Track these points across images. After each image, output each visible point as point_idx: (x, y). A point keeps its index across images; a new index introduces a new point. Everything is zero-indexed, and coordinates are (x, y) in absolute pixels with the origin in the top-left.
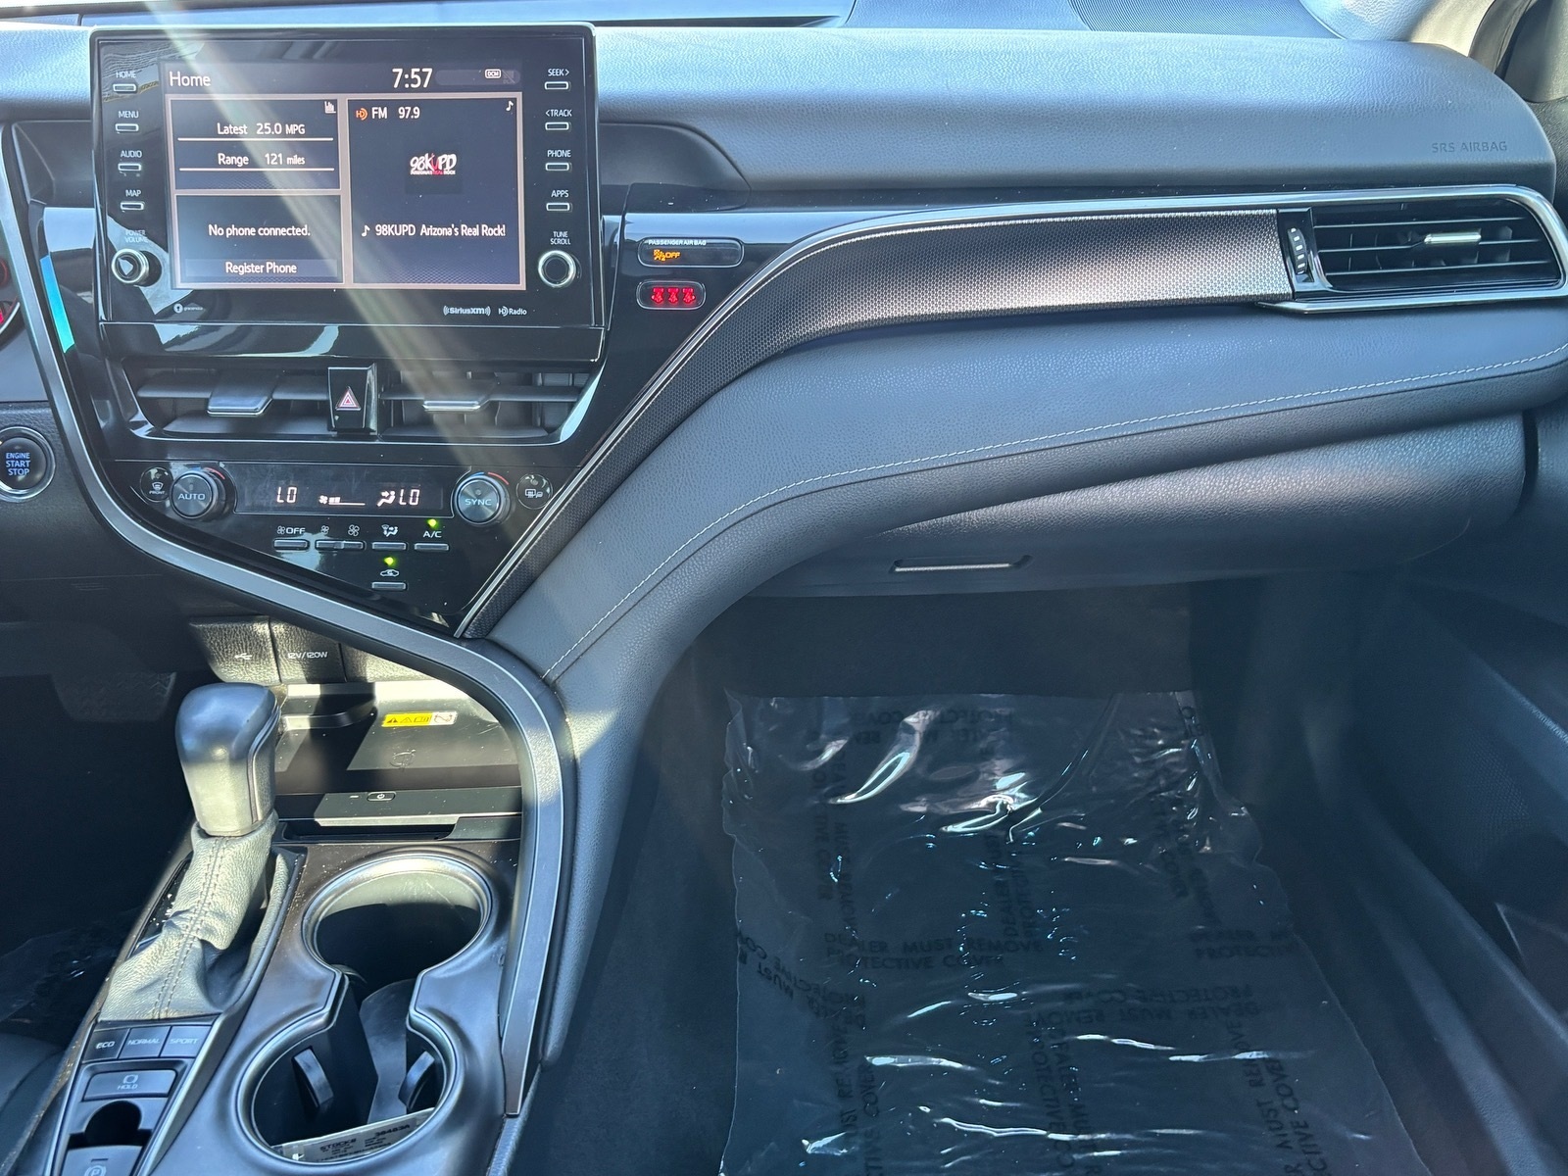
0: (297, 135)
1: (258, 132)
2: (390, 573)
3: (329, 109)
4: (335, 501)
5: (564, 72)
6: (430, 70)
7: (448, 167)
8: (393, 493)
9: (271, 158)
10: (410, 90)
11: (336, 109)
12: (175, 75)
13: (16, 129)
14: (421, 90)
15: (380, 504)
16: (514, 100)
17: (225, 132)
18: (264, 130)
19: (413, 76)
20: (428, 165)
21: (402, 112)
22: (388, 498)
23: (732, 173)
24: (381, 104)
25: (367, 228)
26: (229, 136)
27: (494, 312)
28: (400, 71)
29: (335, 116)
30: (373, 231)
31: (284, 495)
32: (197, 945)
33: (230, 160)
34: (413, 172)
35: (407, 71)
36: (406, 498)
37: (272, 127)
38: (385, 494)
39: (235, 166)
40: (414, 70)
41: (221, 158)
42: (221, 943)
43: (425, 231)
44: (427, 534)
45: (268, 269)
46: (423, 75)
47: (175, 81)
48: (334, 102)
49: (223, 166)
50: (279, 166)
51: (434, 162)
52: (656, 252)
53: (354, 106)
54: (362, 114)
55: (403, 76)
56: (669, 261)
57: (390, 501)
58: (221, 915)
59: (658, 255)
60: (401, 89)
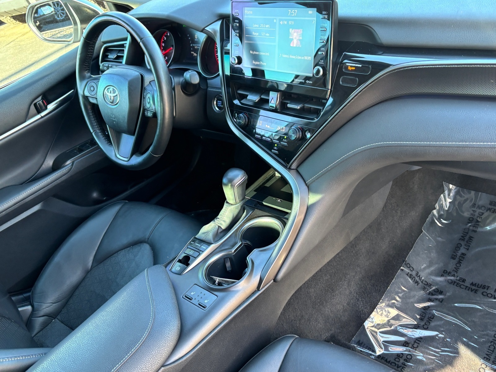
0: (268, 28)
1: (261, 27)
2: (276, 148)
3: (275, 21)
4: (269, 127)
5: (326, 13)
6: (296, 11)
8: (280, 127)
10: (292, 16)
11: (276, 21)
13: (225, 21)
14: (294, 16)
19: (293, 12)
21: (290, 23)
22: (279, 128)
24: (285, 20)
25: (281, 55)
26: (255, 27)
27: (305, 81)
28: (290, 11)
29: (276, 23)
31: (259, 123)
32: (217, 227)
35: (292, 11)
36: (282, 129)
37: (263, 25)
39: (256, 35)
41: (253, 33)
42: (224, 227)
43: (291, 57)
44: (284, 140)
45: (261, 63)
46: (295, 12)
47: (246, 12)
48: (276, 19)
50: (264, 36)
52: (349, 67)
53: (280, 20)
54: (281, 23)
55: (290, 12)
56: (352, 70)
58: (224, 221)
59: (350, 68)
60: (290, 16)
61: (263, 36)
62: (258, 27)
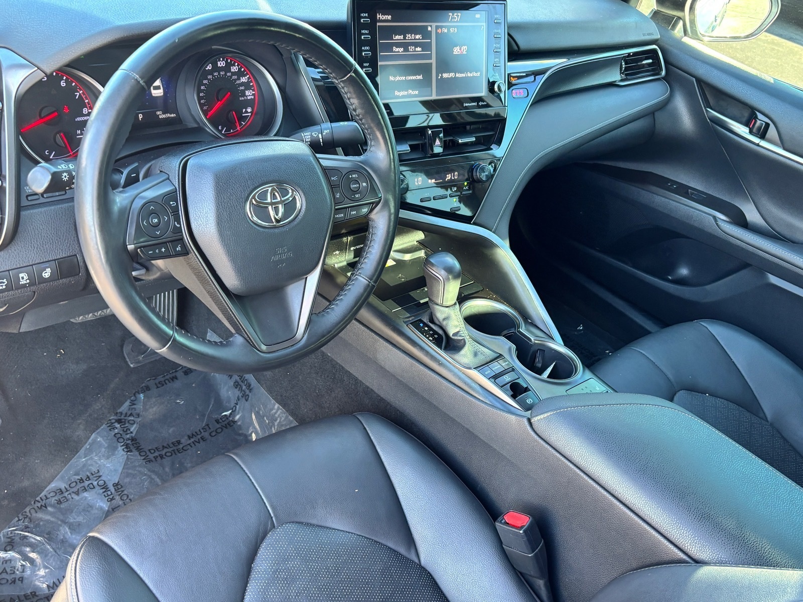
0: (419, 39)
1: (407, 38)
3: (429, 29)
6: (460, 14)
7: (464, 51)
8: (450, 175)
9: (411, 48)
10: (454, 22)
11: (431, 29)
12: (379, 15)
14: (457, 22)
15: (446, 180)
16: (483, 26)
17: (396, 38)
18: (409, 37)
19: (455, 17)
20: (458, 50)
21: (451, 30)
23: (516, 48)
24: (445, 27)
25: (440, 75)
26: (397, 40)
27: (478, 104)
28: (451, 14)
29: (431, 31)
30: (442, 76)
31: (418, 181)
33: (397, 49)
34: (454, 53)
35: (453, 15)
36: (454, 177)
37: (411, 36)
38: (448, 176)
39: (399, 52)
40: (455, 14)
41: (394, 49)
43: (457, 75)
44: (464, 188)
45: (409, 93)
46: (458, 16)
47: (379, 17)
48: (431, 26)
49: (395, 52)
50: (413, 51)
51: (460, 49)
53: (437, 27)
54: (439, 31)
57: (449, 178)
60: (451, 21)
61: (411, 52)
62: (402, 40)
